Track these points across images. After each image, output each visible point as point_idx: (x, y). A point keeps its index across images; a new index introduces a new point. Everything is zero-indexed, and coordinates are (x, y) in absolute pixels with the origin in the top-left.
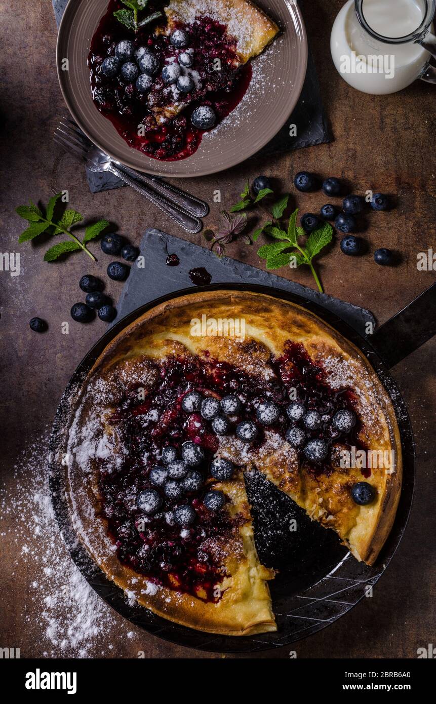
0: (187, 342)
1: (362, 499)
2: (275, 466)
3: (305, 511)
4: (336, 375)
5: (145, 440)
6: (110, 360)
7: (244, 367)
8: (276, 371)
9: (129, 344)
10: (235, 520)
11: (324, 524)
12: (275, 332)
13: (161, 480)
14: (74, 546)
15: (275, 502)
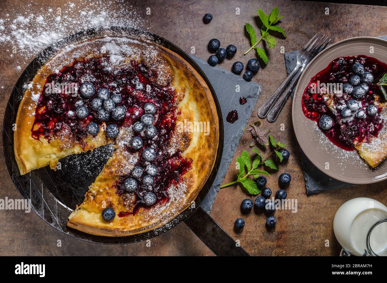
0: (185, 101)
1: (106, 215)
2: (118, 162)
3: (94, 182)
4: (176, 191)
5: (124, 83)
6: (170, 57)
7: (174, 137)
8: (174, 155)
9: (180, 67)
10: (83, 142)
11: (88, 194)
12: (197, 152)
13: (102, 96)
14: (55, 48)
15: (96, 164)
